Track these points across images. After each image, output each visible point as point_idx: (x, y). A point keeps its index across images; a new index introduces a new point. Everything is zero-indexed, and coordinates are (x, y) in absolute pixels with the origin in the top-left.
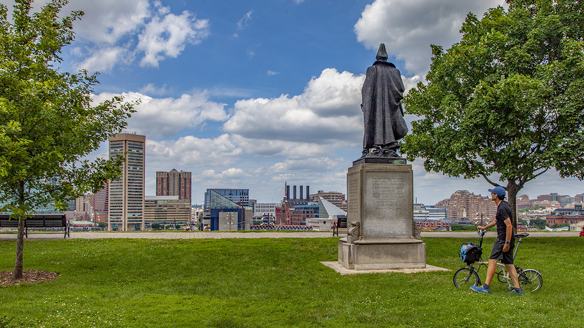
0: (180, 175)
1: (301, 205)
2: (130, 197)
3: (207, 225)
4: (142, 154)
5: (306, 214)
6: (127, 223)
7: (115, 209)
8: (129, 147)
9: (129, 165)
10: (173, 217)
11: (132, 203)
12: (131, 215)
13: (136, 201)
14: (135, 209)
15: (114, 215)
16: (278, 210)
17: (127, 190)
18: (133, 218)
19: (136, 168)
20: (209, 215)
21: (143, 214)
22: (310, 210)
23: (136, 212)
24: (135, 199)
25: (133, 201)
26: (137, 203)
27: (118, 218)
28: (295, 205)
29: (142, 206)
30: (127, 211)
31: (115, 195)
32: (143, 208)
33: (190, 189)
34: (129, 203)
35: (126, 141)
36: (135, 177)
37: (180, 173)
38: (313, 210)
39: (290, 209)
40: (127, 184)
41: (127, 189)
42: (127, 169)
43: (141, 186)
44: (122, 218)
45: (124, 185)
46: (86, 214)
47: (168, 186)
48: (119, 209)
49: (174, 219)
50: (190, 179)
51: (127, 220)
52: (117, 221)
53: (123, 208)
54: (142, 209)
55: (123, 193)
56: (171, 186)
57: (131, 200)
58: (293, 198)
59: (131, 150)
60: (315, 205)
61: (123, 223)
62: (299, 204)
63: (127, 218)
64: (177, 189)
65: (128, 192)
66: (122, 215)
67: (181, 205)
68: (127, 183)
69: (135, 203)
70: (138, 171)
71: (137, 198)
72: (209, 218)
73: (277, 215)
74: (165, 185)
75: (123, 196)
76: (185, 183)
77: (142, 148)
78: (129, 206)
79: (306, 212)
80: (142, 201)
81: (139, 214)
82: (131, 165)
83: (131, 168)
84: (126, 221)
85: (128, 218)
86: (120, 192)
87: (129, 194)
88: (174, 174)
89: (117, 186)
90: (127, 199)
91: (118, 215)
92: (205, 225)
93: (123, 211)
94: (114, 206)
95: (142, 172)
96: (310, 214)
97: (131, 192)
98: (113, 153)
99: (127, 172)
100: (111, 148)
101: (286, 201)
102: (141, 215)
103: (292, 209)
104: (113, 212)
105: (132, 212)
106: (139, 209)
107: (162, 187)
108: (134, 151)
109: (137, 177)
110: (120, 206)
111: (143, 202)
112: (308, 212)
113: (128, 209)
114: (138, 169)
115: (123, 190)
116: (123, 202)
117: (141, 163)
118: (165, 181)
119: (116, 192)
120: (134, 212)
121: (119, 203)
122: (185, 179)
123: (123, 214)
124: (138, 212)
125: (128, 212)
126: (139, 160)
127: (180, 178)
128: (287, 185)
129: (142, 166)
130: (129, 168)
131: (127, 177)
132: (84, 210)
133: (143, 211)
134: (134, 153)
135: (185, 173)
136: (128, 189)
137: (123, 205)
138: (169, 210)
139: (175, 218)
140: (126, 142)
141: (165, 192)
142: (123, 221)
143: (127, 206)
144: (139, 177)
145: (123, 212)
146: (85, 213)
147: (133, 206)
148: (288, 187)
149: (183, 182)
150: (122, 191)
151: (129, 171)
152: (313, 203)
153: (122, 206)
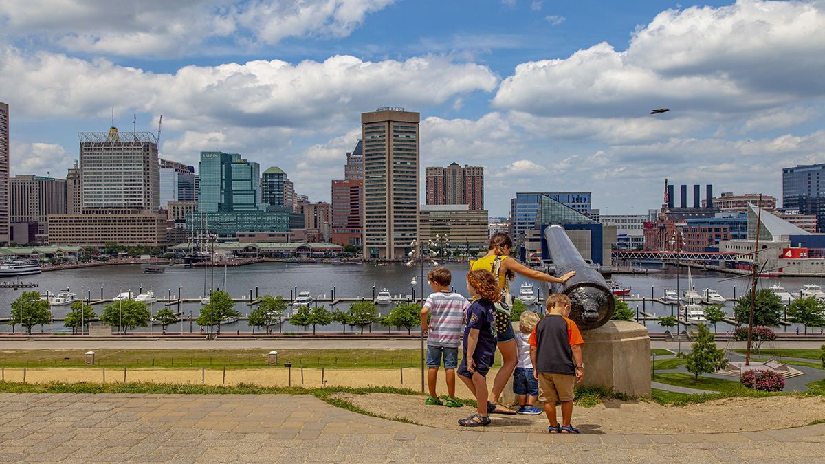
0: (464, 172)
1: (697, 217)
2: (397, 208)
3: (535, 251)
4: (414, 141)
5: (714, 233)
6: (393, 246)
7: (374, 226)
8: (395, 131)
9: (395, 158)
10: (465, 237)
11: (400, 217)
12: (399, 235)
13: (406, 212)
14: (405, 226)
15: (373, 235)
16: (648, 226)
17: (392, 196)
18: (402, 239)
19: (406, 163)
20: (539, 235)
21: (417, 232)
22: (722, 227)
23: (406, 230)
24: (405, 210)
25: (402, 212)
26: (409, 217)
27: (378, 239)
28: (685, 217)
29: (415, 221)
30: (393, 228)
31: (373, 204)
32: (417, 223)
33: (482, 194)
34: (395, 217)
35: (389, 121)
36: (404, 176)
37: (463, 169)
38: (728, 226)
39: (677, 225)
40: (392, 187)
41: (392, 194)
42: (392, 165)
43: (413, 190)
44: (386, 239)
45: (387, 190)
46: (319, 232)
47: (445, 189)
48: (380, 226)
49: (465, 241)
50: (482, 178)
51: (393, 241)
52: (378, 244)
53: (387, 223)
54: (415, 226)
55: (387, 201)
56: (450, 189)
57: (399, 212)
58: (680, 206)
59: (398, 136)
60: (730, 217)
61: (387, 246)
62: (693, 215)
63: (392, 239)
64: (459, 193)
65: (395, 199)
66: (385, 235)
67: (474, 218)
68: (392, 185)
69: (404, 217)
70: (409, 168)
71: (408, 208)
72: (538, 240)
73: (645, 234)
74: (440, 189)
75: (387, 205)
76: (474, 185)
77: (415, 132)
78: (395, 221)
79: (713, 230)
80: (415, 212)
81: (412, 233)
82: (398, 158)
83: (399, 163)
84: (392, 244)
85: (395, 239)
86: (381, 199)
87: (396, 203)
88: (454, 172)
89: (377, 190)
90: (393, 210)
91: (379, 235)
92: (531, 251)
93: (387, 228)
94: (372, 221)
95: (415, 168)
96: (722, 233)
97: (398, 199)
98: (369, 142)
99: (392, 170)
100: (366, 133)
101: (668, 211)
102: (414, 234)
103: (683, 225)
104: (371, 230)
105: (400, 230)
106: (411, 226)
107: (436, 192)
108: (402, 136)
109: (407, 177)
110: (381, 221)
111: (417, 214)
112: (718, 230)
113: (395, 226)
114: (409, 164)
115: (387, 196)
116: (387, 215)
117: (413, 155)
118: (440, 182)
119: (374, 199)
120: (404, 230)
121: (380, 217)
122: (473, 178)
123: (387, 233)
124: (410, 230)
125: (395, 230)
126: (411, 150)
127: (464, 178)
128: (668, 184)
129: (415, 159)
130: (395, 163)
131: (392, 176)
132: (316, 227)
133: (417, 228)
134: (401, 141)
135: (474, 169)
136: (395, 194)
137: (387, 219)
138: (454, 226)
139: (467, 239)
140: (389, 123)
141: (440, 199)
142: (388, 244)
143: (392, 221)
144: (410, 177)
145: (387, 230)
146: (317, 231)
147: (402, 221)
148: (670, 188)
149: (469, 182)
150: (385, 199)
151: (395, 167)
152: (726, 215)
153: (385, 221)
